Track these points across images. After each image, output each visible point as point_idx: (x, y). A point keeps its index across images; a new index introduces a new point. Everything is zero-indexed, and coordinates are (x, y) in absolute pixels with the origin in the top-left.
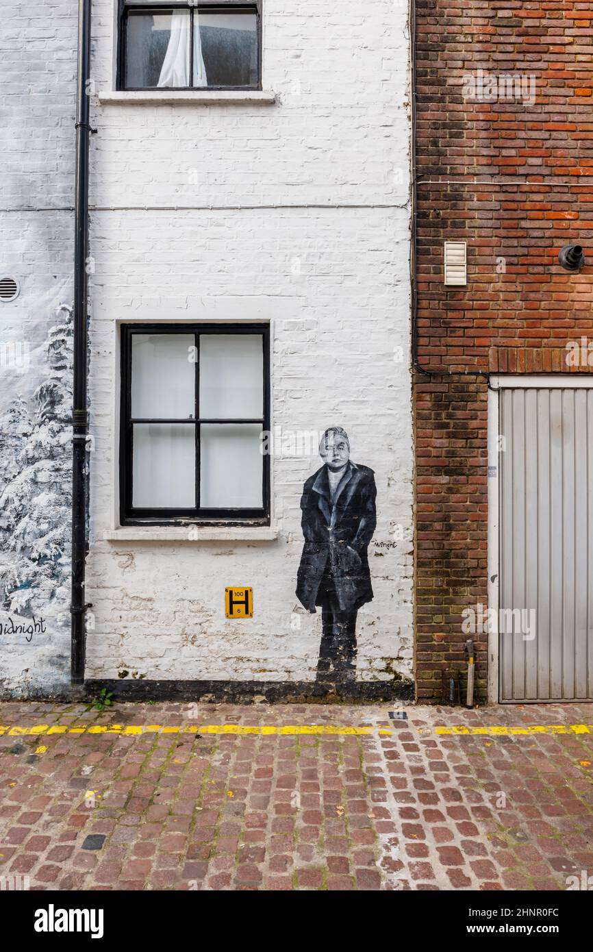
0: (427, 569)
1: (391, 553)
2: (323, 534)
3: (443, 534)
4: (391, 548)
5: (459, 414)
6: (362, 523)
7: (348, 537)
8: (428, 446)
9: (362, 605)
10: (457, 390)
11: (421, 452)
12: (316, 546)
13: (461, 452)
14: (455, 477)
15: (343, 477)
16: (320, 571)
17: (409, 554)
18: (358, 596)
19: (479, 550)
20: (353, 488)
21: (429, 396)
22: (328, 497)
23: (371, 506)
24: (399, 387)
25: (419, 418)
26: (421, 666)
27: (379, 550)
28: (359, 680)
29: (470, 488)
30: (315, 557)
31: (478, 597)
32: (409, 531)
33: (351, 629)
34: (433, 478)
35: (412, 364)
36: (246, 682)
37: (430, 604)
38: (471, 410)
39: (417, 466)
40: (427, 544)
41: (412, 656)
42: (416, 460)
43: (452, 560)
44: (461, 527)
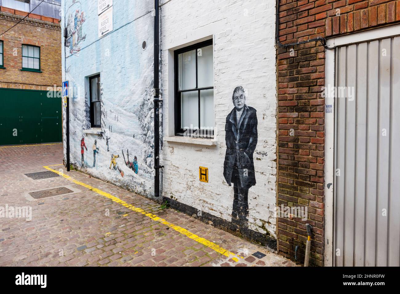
0: (284, 172)
1: (265, 159)
2: (234, 144)
3: (293, 151)
4: (265, 156)
5: (304, 70)
6: (251, 140)
7: (245, 147)
8: (285, 94)
9: (251, 186)
10: (303, 54)
11: (281, 97)
12: (231, 150)
13: (305, 96)
14: (302, 113)
15: (243, 114)
16: (233, 164)
17: (274, 160)
18: (249, 181)
19: (317, 163)
20: (247, 120)
21: (286, 61)
22: (236, 125)
23: (255, 131)
24: (269, 58)
25: (280, 75)
26: (280, 231)
27: (259, 156)
28: (249, 228)
29: (311, 121)
30: (230, 156)
31: (316, 196)
32: (274, 146)
33: (246, 199)
34: (288, 114)
35: (276, 43)
36: (206, 213)
37: (286, 194)
38: (313, 66)
39: (279, 106)
40: (284, 156)
41: (275, 224)
42: (278, 103)
43: (300, 168)
44: (305, 147)
